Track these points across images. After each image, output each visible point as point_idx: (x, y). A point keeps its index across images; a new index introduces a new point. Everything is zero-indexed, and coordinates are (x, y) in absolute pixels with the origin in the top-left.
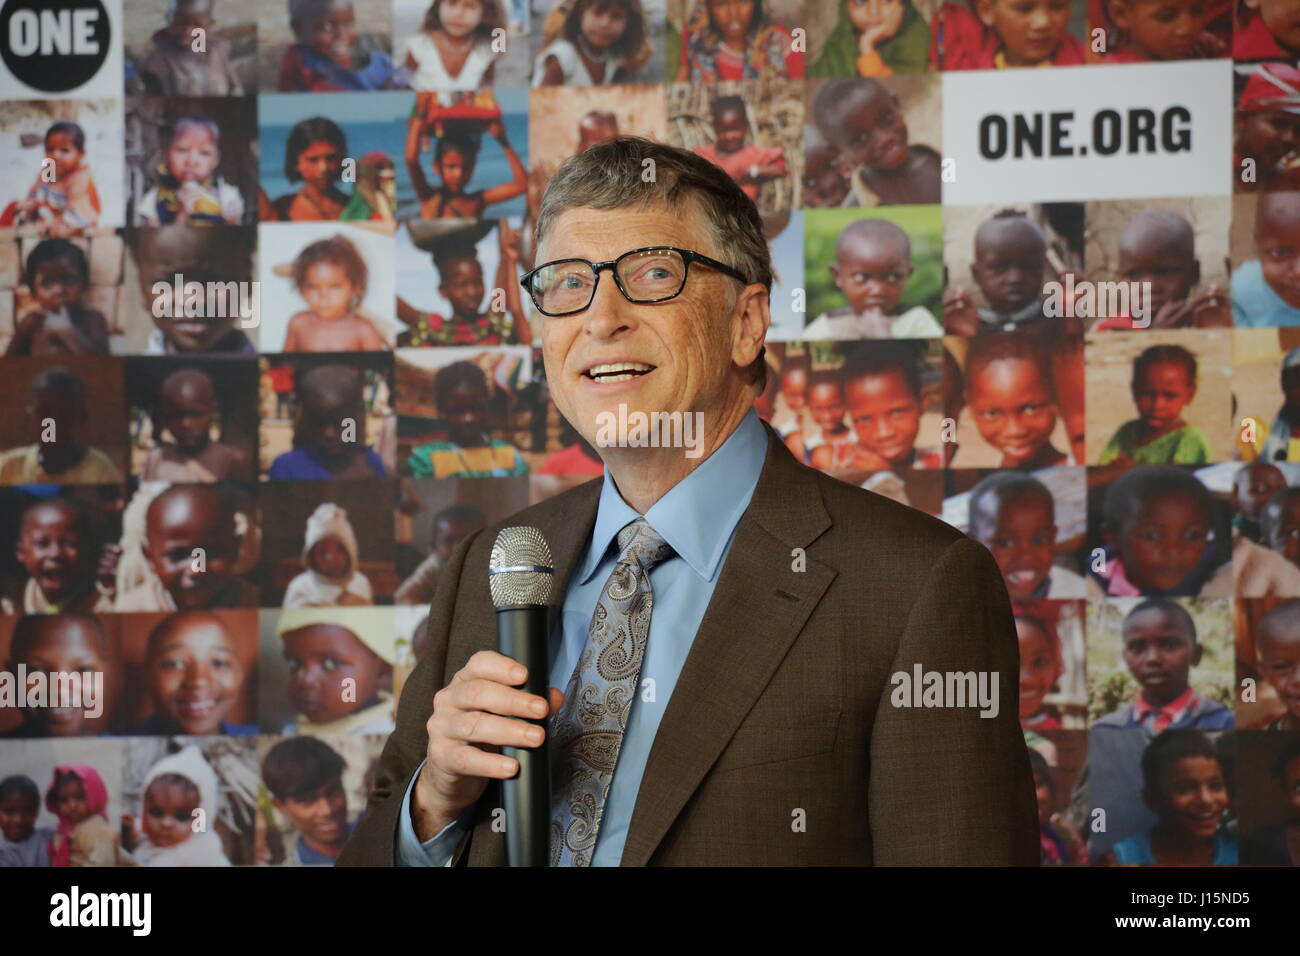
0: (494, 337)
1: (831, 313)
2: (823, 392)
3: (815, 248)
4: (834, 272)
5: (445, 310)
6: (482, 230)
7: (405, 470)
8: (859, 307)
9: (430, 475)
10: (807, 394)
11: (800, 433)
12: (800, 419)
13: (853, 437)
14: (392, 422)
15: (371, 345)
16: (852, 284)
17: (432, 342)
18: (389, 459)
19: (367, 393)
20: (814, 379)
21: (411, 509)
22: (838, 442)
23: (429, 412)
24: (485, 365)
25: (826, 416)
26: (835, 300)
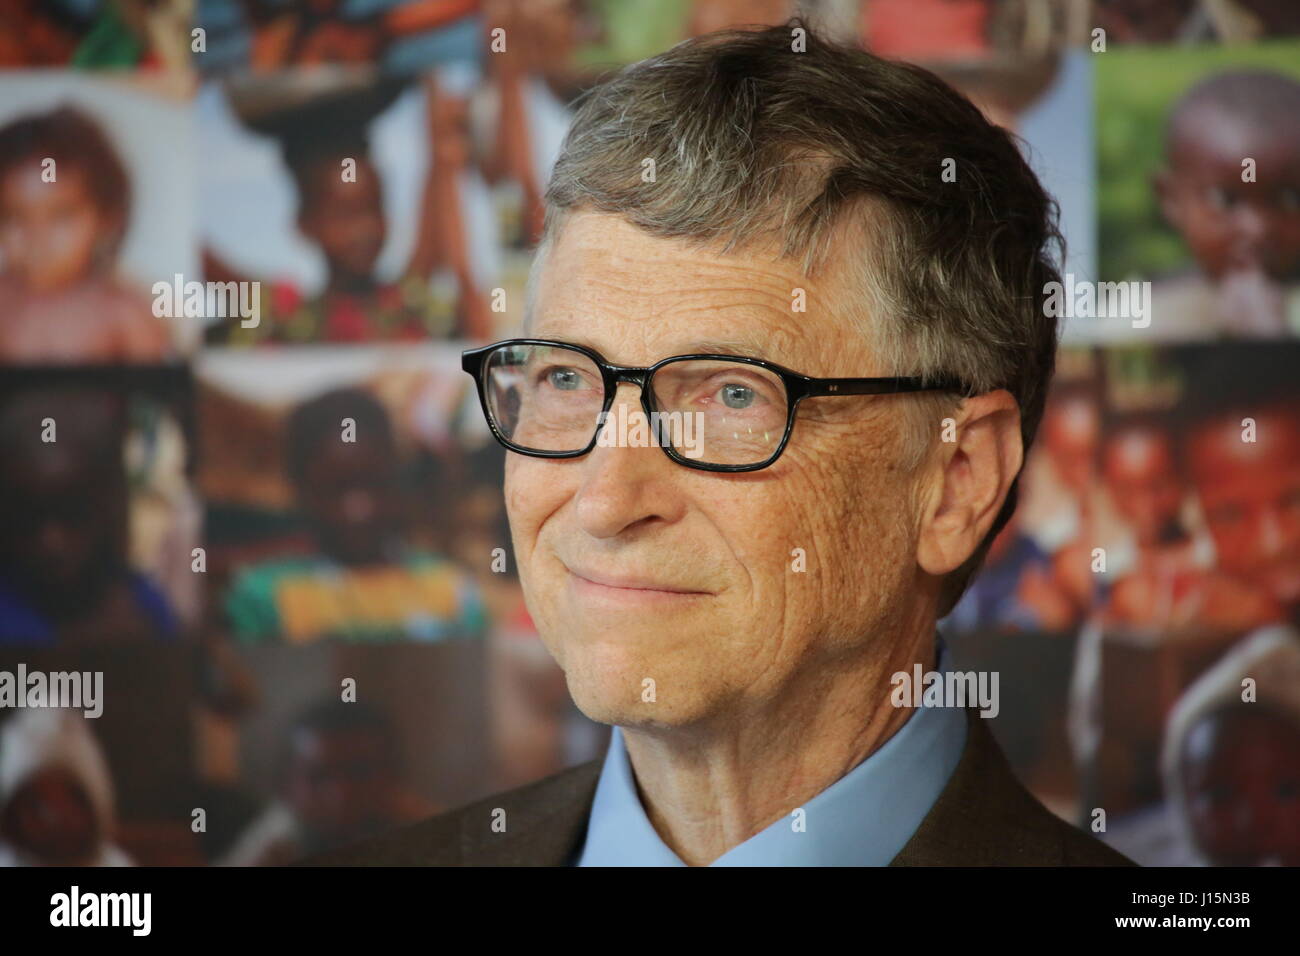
0: (412, 328)
1: (1153, 275)
2: (1136, 453)
3: (1118, 134)
4: (1159, 189)
5: (304, 268)
6: (384, 95)
7: (217, 618)
8: (1215, 263)
9: (272, 633)
10: (1100, 458)
11: (1084, 542)
12: (1085, 512)
13: (1202, 552)
14: (188, 518)
15: (141, 345)
16: (1199, 214)
17: (277, 336)
18: (184, 599)
19: (134, 453)
20: (1113, 424)
21: (233, 705)
22: (1170, 563)
23: (271, 493)
24: (393, 393)
25: (1144, 507)
26: (1162, 251)
